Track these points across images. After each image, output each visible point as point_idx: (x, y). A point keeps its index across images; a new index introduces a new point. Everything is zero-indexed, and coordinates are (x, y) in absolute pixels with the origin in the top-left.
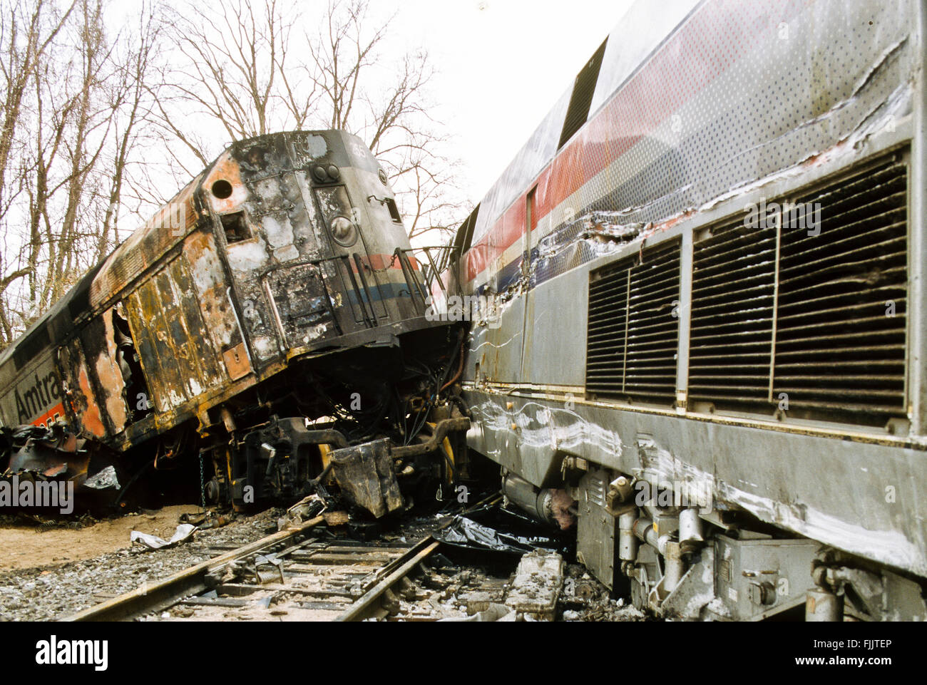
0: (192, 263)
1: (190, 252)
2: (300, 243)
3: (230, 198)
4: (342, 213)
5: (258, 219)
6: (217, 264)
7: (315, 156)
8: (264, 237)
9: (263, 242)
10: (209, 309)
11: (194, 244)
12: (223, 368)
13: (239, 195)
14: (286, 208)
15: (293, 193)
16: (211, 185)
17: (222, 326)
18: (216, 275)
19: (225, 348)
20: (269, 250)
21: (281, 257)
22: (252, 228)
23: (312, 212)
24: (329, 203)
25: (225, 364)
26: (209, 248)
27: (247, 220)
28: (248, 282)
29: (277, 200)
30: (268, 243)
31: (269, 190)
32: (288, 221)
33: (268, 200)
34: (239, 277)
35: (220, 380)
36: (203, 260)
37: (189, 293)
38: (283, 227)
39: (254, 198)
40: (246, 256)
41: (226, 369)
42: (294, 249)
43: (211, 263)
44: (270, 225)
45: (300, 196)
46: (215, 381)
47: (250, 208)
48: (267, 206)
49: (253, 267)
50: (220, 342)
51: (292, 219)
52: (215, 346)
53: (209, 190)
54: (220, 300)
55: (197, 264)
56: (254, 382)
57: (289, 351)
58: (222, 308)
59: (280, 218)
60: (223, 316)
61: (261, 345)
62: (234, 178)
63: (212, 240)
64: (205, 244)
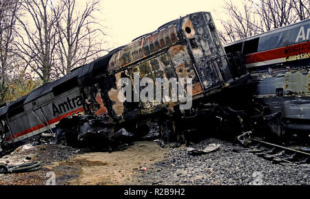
0: (173, 55)
1: (172, 52)
2: (211, 49)
3: (191, 33)
5: (199, 40)
6: (187, 56)
8: (202, 47)
9: (201, 49)
10: (181, 71)
11: (174, 49)
13: (193, 32)
14: (206, 37)
15: (207, 33)
18: (186, 60)
20: (203, 51)
21: (207, 54)
22: (198, 44)
23: (212, 39)
26: (183, 50)
27: (196, 41)
28: (199, 62)
29: (203, 35)
30: (203, 49)
31: (201, 32)
32: (207, 42)
33: (201, 35)
34: (197, 60)
36: (180, 54)
37: (169, 66)
38: (206, 44)
39: (197, 34)
40: (197, 53)
42: (210, 51)
43: (184, 55)
44: (203, 43)
45: (209, 33)
47: (196, 37)
49: (200, 57)
53: (185, 30)
54: (187, 68)
55: (176, 56)
56: (202, 96)
57: (224, 85)
58: (188, 71)
59: (205, 41)
60: (188, 73)
61: (205, 83)
62: (191, 26)
63: (185, 48)
64: (181, 49)
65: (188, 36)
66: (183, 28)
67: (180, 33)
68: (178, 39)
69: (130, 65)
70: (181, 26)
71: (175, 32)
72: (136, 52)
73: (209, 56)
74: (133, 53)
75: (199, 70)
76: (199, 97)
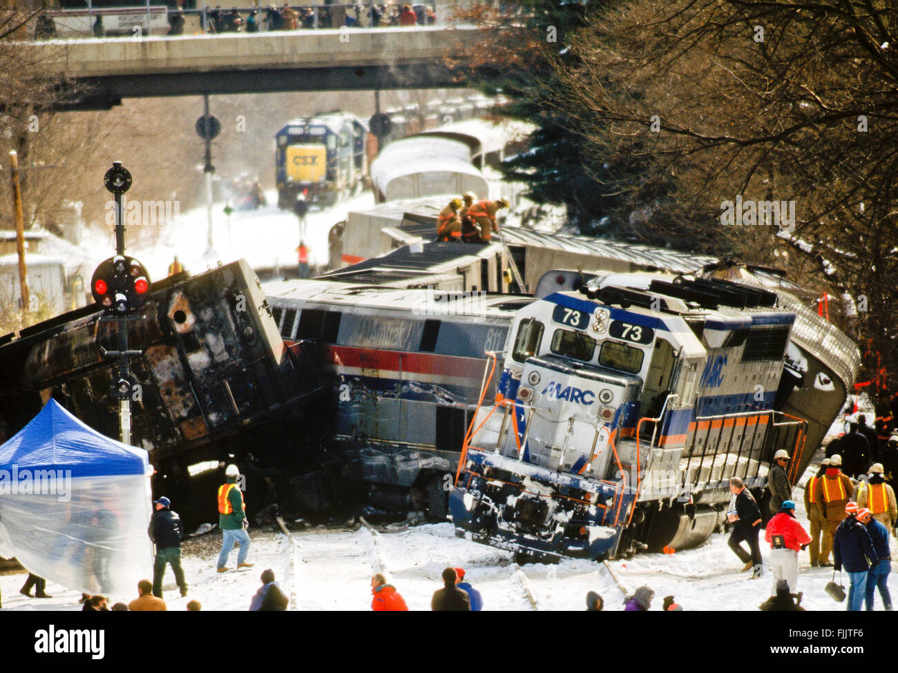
0: (153, 363)
1: (152, 355)
2: (228, 348)
3: (186, 322)
4: (248, 324)
5: (202, 335)
6: (178, 365)
7: (229, 285)
8: (208, 346)
9: (207, 350)
10: (169, 393)
11: (156, 351)
12: (179, 432)
13: (190, 320)
14: (218, 325)
15: (221, 315)
16: (173, 315)
17: (181, 405)
18: (177, 372)
19: (181, 419)
20: (211, 355)
21: (218, 359)
22: (201, 341)
23: (233, 326)
24: (240, 318)
25: (180, 429)
26: (171, 355)
27: (197, 336)
28: (201, 377)
29: (213, 321)
30: (210, 350)
31: (207, 315)
32: (220, 335)
33: (207, 321)
34: (197, 374)
35: (175, 440)
36: (166, 362)
37: (147, 382)
38: (218, 340)
39: (199, 321)
40: (198, 359)
41: (182, 433)
42: (226, 354)
43: (173, 364)
44: (210, 338)
45: (226, 316)
46: (170, 441)
47: (197, 327)
48: (207, 325)
49: (203, 367)
50: (177, 415)
51: (222, 333)
52: (172, 416)
53: (173, 318)
54: (179, 389)
55: (159, 364)
56: (208, 441)
57: (241, 422)
58: (182, 394)
59: (216, 333)
60: (181, 399)
61: (213, 417)
62: (185, 308)
63: (175, 352)
64: (168, 352)
65: (179, 328)
66: (171, 314)
67: (166, 323)
68: (162, 334)
69: (71, 374)
70: (167, 311)
71: (156, 320)
72: (82, 349)
73: (223, 362)
74: (76, 350)
75: (200, 393)
76: (203, 442)
